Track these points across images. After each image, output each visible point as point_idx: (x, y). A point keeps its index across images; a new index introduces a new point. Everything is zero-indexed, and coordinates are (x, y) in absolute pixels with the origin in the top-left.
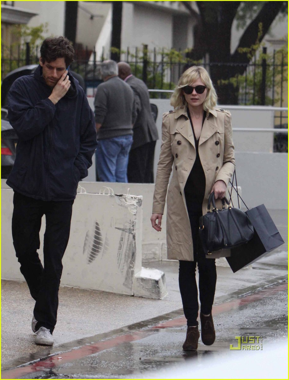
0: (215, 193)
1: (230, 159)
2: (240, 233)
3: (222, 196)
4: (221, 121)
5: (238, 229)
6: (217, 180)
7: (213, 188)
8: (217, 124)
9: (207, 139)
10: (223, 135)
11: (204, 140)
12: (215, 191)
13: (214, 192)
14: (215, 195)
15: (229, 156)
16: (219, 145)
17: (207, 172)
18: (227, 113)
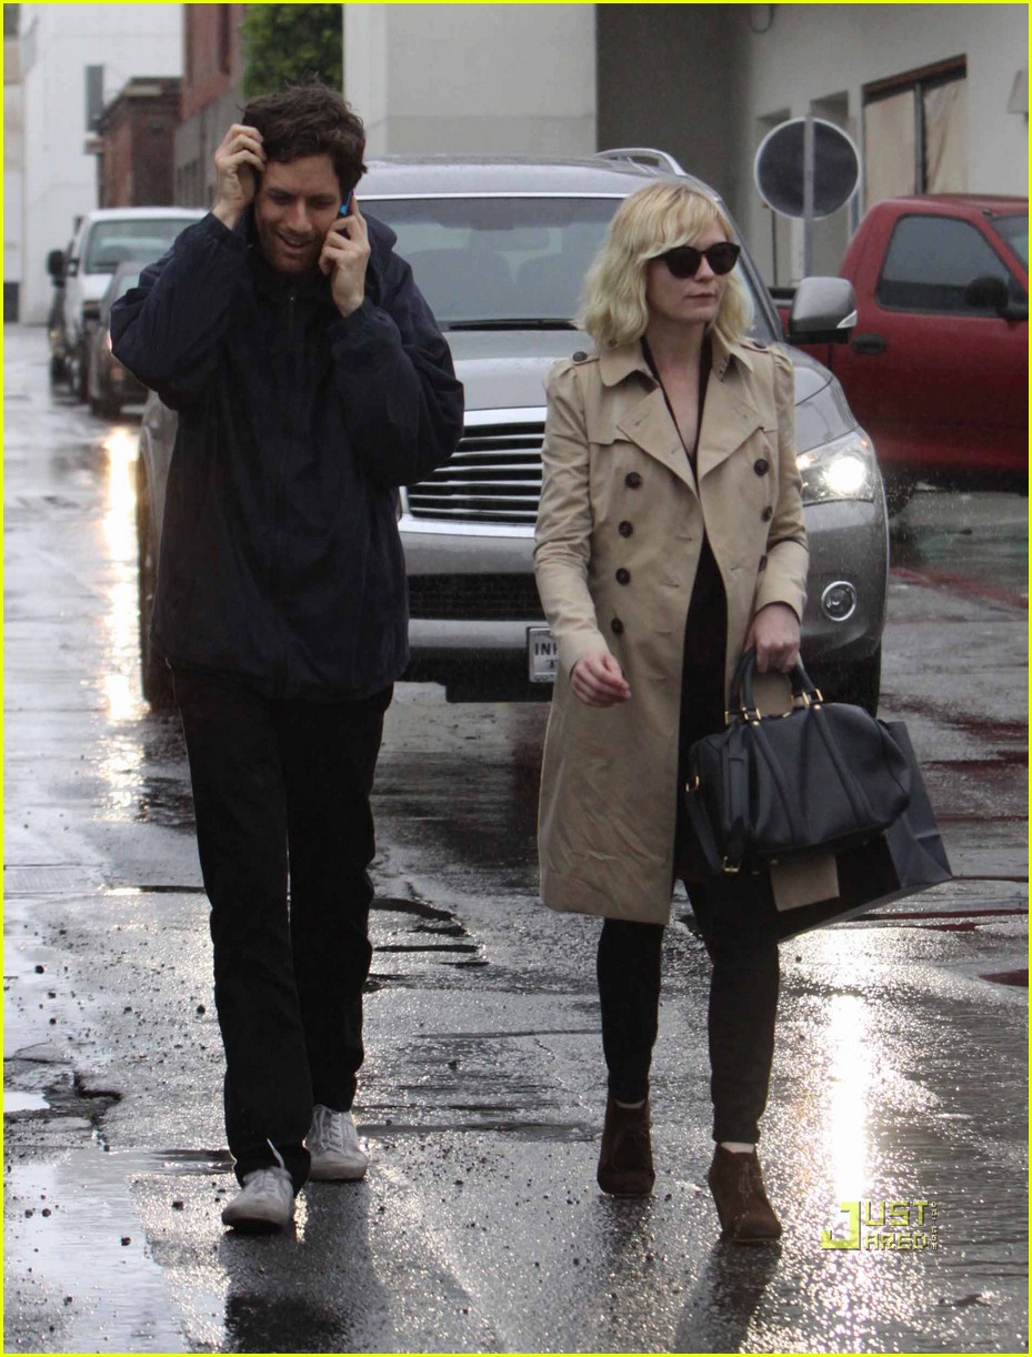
0: (760, 650)
1: (793, 529)
2: (851, 798)
3: (785, 662)
4: (763, 387)
5: (844, 782)
6: (766, 602)
7: (751, 633)
8: (754, 398)
9: (725, 456)
10: (775, 437)
11: (718, 459)
12: (758, 646)
13: (754, 649)
14: (759, 658)
15: (788, 519)
16: (766, 475)
17: (732, 574)
18: (782, 358)
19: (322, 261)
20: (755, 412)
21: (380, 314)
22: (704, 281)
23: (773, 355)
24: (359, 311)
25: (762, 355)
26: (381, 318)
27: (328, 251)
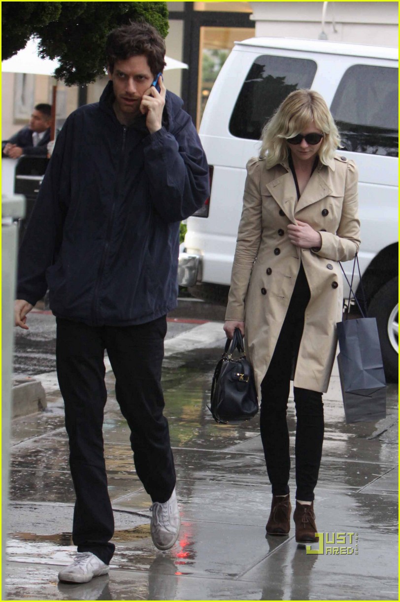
4: (340, 177)
8: (334, 182)
10: (341, 200)
18: (351, 165)
19: (141, 107)
20: (329, 188)
21: (169, 135)
24: (158, 132)
26: (169, 137)
27: (144, 102)
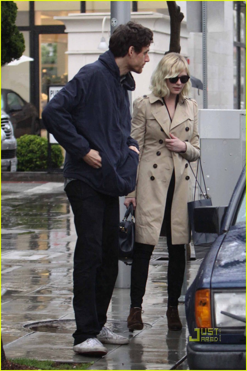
4: (191, 109)
8: (188, 111)
10: (193, 122)
16: (189, 131)
18: (195, 102)
20: (188, 115)
22: (178, 85)
23: (193, 101)
25: (190, 101)
